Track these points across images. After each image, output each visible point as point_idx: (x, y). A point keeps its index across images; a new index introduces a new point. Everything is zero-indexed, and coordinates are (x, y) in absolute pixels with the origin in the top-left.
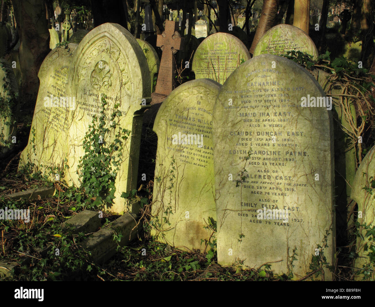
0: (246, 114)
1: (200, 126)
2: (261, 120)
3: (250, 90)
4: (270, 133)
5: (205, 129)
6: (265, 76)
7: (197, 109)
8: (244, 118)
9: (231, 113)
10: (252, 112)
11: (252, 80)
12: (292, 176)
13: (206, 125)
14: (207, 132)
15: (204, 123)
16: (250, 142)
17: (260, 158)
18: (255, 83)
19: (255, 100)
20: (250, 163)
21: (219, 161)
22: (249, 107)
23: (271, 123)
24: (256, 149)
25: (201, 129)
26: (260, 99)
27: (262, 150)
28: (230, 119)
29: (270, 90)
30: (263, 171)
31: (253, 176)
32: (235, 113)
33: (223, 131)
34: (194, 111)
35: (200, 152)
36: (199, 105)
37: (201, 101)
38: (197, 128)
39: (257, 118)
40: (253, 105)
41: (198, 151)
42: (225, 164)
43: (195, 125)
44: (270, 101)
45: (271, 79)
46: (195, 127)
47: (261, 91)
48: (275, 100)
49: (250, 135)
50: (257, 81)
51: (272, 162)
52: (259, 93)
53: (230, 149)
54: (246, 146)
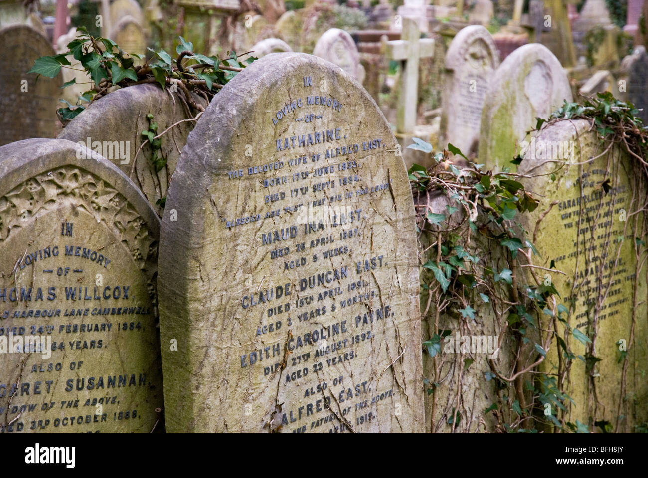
0: (276, 233)
1: (72, 314)
2: (308, 245)
3: (282, 160)
4: (327, 276)
5: (89, 320)
6: (310, 118)
7: (62, 251)
8: (271, 248)
9: (242, 238)
10: (289, 226)
11: (286, 130)
12: (367, 380)
13: (91, 305)
14: (97, 329)
15: (87, 299)
16: (287, 314)
17: (308, 355)
18: (293, 140)
19: (293, 189)
20: (288, 379)
21: (217, 402)
22: (282, 213)
23: (326, 248)
24: (299, 334)
25: (77, 321)
26: (303, 183)
27: (313, 328)
28: (240, 260)
29: (322, 157)
30: (315, 390)
31: (295, 414)
32: (252, 237)
33: (224, 301)
34: (53, 263)
35: (76, 406)
36: (67, 238)
37: (73, 220)
38: (64, 321)
39: (299, 240)
40: (289, 205)
41: (70, 405)
42: (230, 406)
43: (58, 313)
44: (324, 185)
45: (323, 124)
46: (56, 322)
47: (305, 163)
48: (333, 182)
49: (287, 294)
50: (296, 132)
51: (331, 355)
52: (301, 168)
53: (243, 353)
54: (279, 331)
